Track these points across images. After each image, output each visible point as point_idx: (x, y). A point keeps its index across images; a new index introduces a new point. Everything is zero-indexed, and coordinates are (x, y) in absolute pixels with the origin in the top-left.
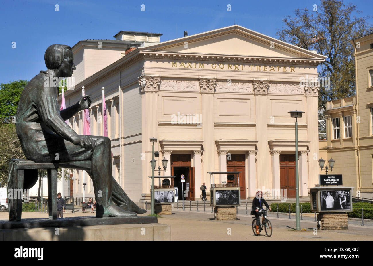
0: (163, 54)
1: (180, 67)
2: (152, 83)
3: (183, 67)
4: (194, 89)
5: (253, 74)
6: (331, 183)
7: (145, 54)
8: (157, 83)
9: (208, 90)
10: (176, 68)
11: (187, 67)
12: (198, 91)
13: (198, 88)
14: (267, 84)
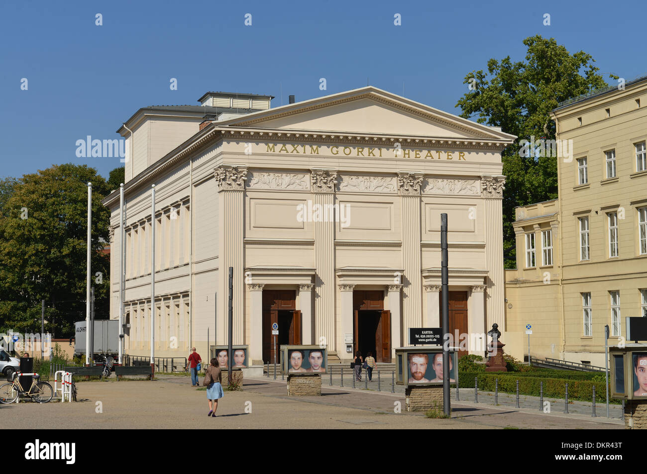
0: (252, 131)
1: (280, 152)
2: (234, 178)
3: (284, 152)
4: (302, 187)
5: (398, 163)
6: (427, 340)
7: (223, 132)
8: (243, 178)
9: (325, 189)
10: (274, 153)
11: (292, 152)
12: (309, 189)
13: (308, 186)
14: (420, 179)
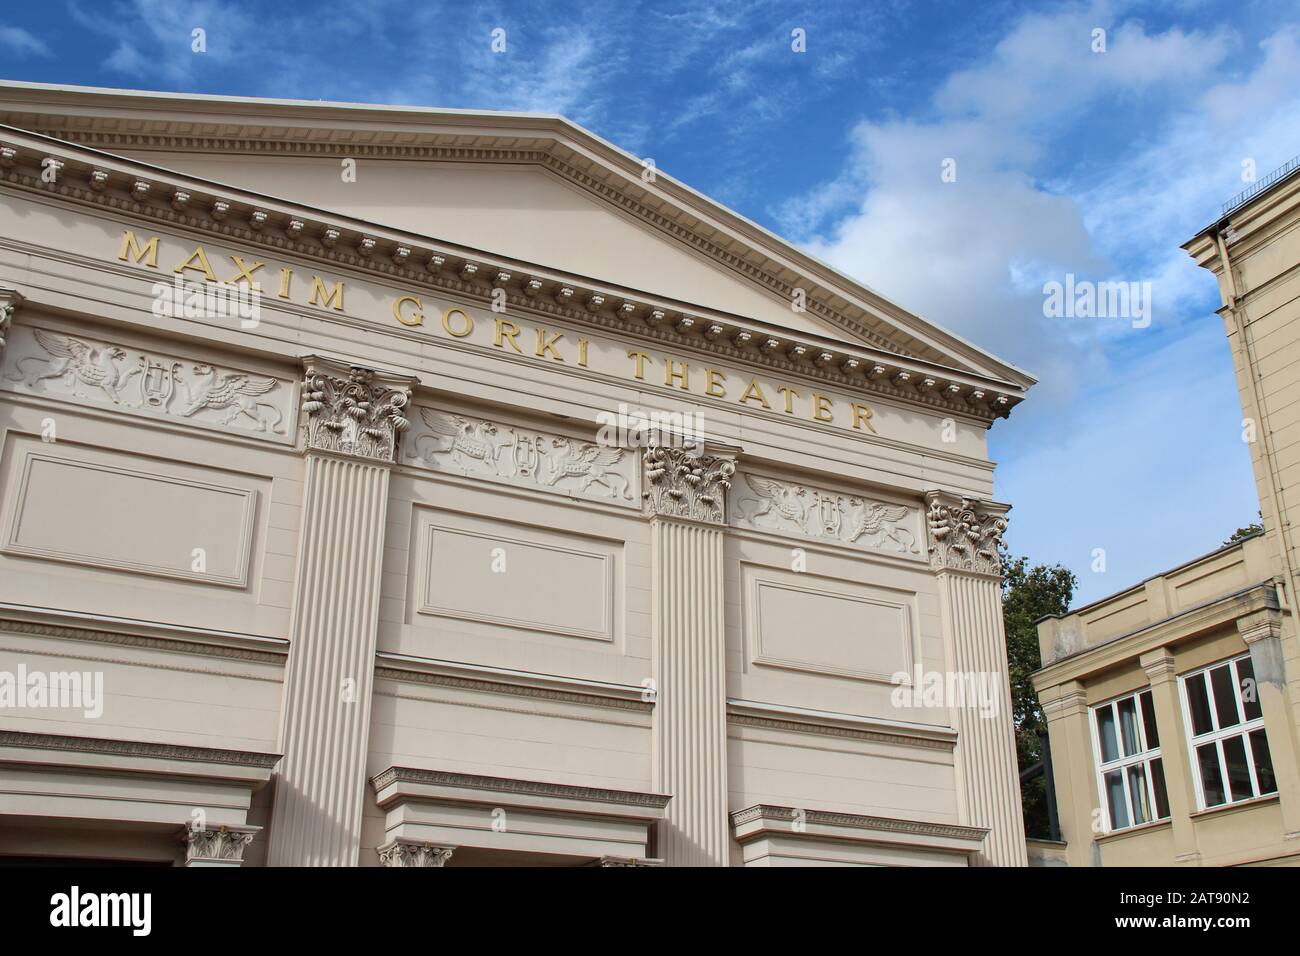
1: (180, 273)
5: (647, 398)
9: (356, 441)
12: (288, 438)
13: (288, 425)
14: (727, 466)
